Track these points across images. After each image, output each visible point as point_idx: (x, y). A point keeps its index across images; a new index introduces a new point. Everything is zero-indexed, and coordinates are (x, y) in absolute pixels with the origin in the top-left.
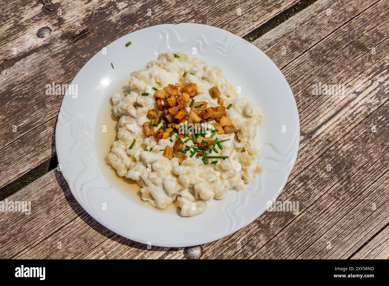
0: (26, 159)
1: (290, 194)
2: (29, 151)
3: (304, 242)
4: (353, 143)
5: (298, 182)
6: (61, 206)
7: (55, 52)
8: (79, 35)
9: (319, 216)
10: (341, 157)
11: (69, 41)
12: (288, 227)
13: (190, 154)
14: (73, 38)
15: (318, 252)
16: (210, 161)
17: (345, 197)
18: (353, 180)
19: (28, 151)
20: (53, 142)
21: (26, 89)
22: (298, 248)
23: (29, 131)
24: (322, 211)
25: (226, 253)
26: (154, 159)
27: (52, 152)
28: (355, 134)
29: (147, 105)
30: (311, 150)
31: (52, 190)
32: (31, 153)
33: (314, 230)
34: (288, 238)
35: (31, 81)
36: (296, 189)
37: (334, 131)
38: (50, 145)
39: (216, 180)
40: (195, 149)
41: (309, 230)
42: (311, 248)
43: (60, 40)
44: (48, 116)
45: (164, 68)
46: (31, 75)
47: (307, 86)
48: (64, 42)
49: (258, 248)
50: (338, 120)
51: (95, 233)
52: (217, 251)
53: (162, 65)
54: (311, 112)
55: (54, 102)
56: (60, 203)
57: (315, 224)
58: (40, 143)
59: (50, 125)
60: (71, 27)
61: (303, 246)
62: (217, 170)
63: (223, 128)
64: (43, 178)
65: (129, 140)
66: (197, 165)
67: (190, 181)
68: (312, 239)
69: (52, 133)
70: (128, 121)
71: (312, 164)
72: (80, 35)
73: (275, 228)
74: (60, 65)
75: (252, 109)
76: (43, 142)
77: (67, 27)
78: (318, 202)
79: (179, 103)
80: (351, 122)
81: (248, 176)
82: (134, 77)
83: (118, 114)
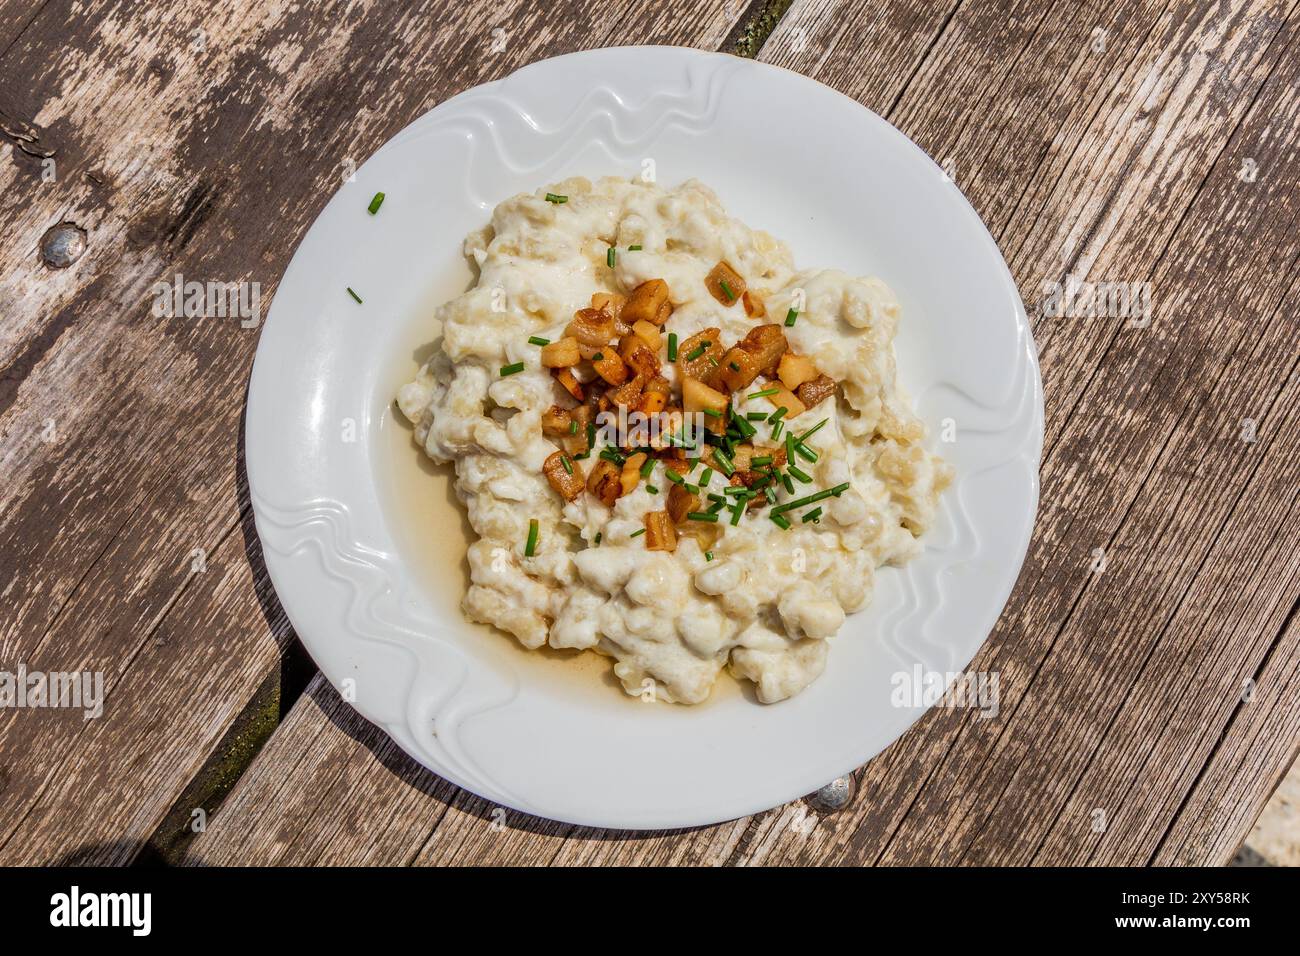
0: (206, 691)
1: (1050, 514)
2: (205, 661)
3: (1135, 641)
4: (1186, 286)
5: (1063, 466)
6: (382, 796)
7: (132, 302)
8: (185, 215)
9: (1155, 547)
10: (1162, 343)
11: (160, 246)
12: (1077, 615)
13: (730, 515)
14: (170, 232)
15: (1185, 653)
16: (797, 515)
17: (1210, 466)
18: (1219, 403)
19: (201, 662)
20: (267, 609)
21: (98, 462)
22: (1124, 665)
23: (172, 600)
24: (1159, 531)
25: (925, 755)
26: (625, 570)
27: (277, 639)
28: (1183, 255)
29: (530, 402)
30: (1067, 354)
31: (332, 759)
32: (215, 666)
33: (1154, 595)
34: (1088, 646)
35: (100, 434)
36: (1062, 490)
37: (1118, 268)
38: (261, 621)
39: (834, 565)
40: (738, 496)
41: (1139, 599)
42: (1162, 651)
43: (130, 254)
44: (210, 528)
45: (534, 256)
46: (89, 410)
47: (990, 142)
48: (147, 256)
49: (1011, 705)
50: (1119, 225)
51: (521, 839)
52: (898, 759)
53: (523, 248)
54: (1028, 229)
55: (210, 474)
56: (375, 788)
57: (1151, 575)
58: (226, 626)
59: (231, 556)
60: (148, 195)
61: (1139, 653)
62: (824, 531)
63: (796, 392)
64: (287, 730)
65: (517, 528)
66: (760, 541)
67: (757, 596)
68: (1156, 625)
69: (251, 579)
70: (490, 474)
71: (1086, 396)
72: (189, 215)
73: (1039, 629)
74: (173, 343)
75: (866, 305)
76: (235, 619)
77: (133, 197)
78: (1139, 507)
79: (637, 368)
80: (1159, 220)
81: (919, 515)
82: (453, 325)
83: (444, 457)
